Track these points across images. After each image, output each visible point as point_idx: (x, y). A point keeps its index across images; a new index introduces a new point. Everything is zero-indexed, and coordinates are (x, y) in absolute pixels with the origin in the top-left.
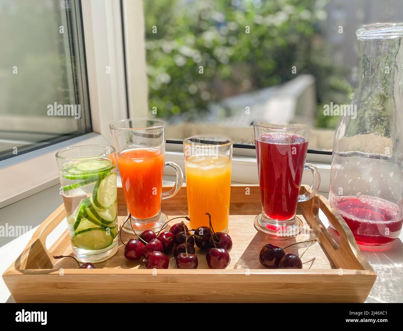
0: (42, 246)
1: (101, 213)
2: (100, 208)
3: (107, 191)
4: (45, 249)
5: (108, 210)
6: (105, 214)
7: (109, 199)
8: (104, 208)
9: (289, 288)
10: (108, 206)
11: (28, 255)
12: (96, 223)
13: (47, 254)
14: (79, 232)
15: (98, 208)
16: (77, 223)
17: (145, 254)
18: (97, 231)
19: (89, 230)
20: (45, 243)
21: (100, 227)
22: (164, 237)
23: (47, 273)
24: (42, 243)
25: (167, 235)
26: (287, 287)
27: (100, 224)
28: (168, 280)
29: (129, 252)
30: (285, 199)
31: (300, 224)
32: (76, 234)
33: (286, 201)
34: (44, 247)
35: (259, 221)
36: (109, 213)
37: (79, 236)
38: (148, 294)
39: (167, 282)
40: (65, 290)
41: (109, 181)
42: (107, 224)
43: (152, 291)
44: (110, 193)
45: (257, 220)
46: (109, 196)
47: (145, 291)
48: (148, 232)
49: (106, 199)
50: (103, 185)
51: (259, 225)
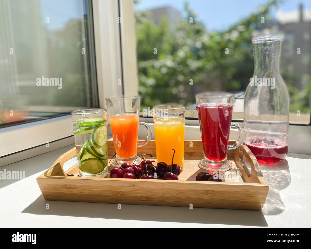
0: (61, 167)
1: (97, 149)
2: (97, 146)
3: (101, 135)
4: (63, 169)
5: (101, 148)
6: (99, 150)
7: (102, 141)
8: (98, 146)
9: (210, 194)
10: (102, 145)
11: (52, 170)
12: (94, 155)
13: (64, 173)
14: (83, 161)
15: (95, 146)
16: (82, 155)
17: (122, 176)
18: (94, 160)
19: (89, 159)
20: (63, 166)
21: (96, 158)
22: (136, 167)
23: (61, 178)
24: (61, 166)
25: (138, 166)
26: (208, 194)
27: (96, 156)
28: (132, 185)
29: (113, 174)
30: (218, 150)
31: (230, 164)
32: (81, 162)
33: (219, 151)
34: (62, 169)
35: (201, 162)
36: (102, 150)
37: (83, 163)
38: (119, 195)
39: (131, 186)
40: (71, 189)
41: (102, 129)
42: (100, 157)
43: (122, 193)
44: (103, 137)
45: (201, 163)
46: (102, 139)
47: (118, 193)
48: (126, 164)
49: (100, 141)
50: (99, 131)
51: (201, 165)
